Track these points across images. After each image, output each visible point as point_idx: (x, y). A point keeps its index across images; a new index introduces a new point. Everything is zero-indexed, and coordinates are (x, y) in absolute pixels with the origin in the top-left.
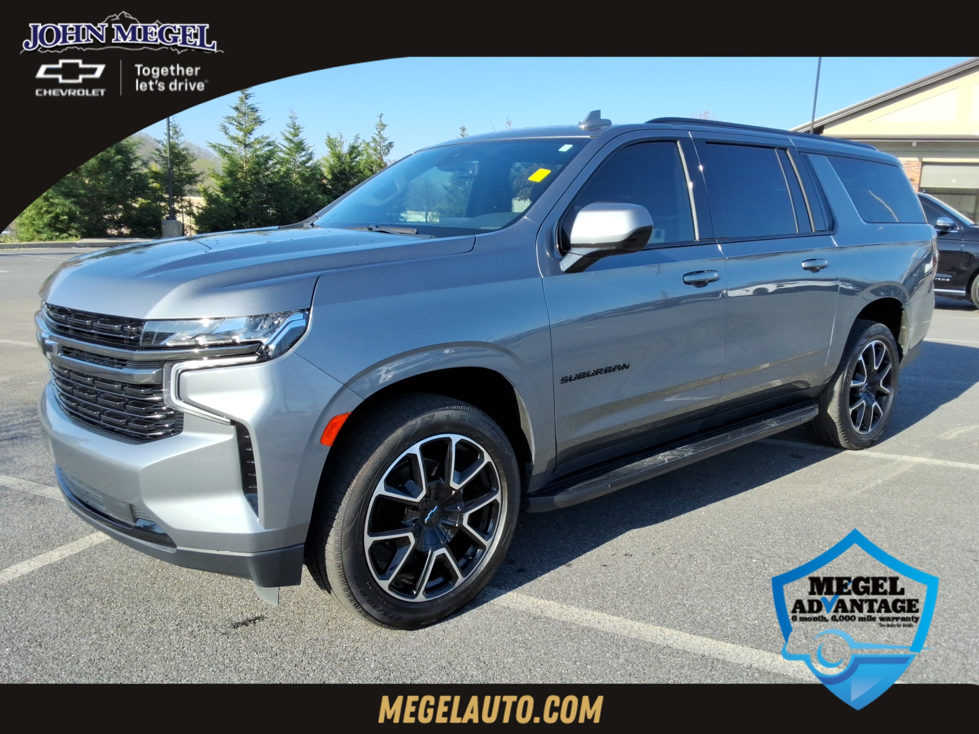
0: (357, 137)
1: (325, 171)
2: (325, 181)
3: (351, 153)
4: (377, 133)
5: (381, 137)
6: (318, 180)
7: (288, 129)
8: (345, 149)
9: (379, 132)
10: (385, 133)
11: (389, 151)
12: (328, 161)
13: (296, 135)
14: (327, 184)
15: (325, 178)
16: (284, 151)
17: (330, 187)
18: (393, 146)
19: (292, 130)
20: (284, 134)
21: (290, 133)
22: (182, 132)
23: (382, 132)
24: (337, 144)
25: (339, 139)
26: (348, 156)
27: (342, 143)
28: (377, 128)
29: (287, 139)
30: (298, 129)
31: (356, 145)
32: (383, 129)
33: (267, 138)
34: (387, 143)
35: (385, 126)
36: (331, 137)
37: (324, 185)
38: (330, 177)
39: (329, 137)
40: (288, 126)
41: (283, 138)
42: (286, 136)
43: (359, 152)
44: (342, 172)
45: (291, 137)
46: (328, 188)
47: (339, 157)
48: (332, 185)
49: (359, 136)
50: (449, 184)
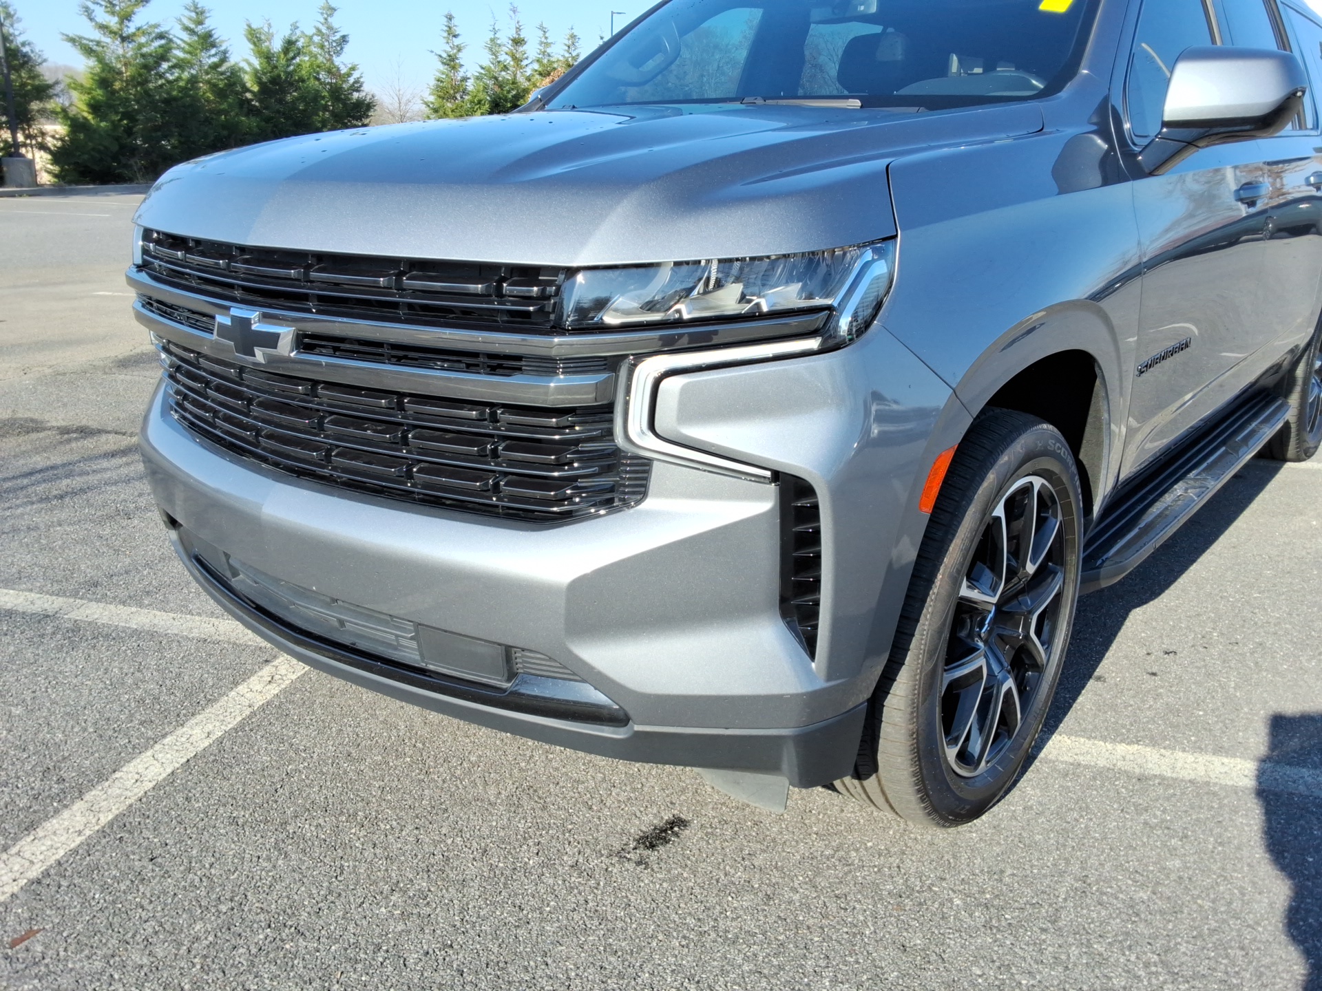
0: (295, 27)
1: (249, 81)
2: (249, 95)
3: (286, 51)
4: (323, 21)
5: (330, 28)
6: (237, 93)
7: (187, 13)
8: (277, 46)
9: (326, 19)
10: (335, 21)
11: (342, 49)
12: (249, 64)
13: (200, 23)
14: (252, 100)
15: (248, 90)
16: (183, 49)
17: (257, 104)
18: (347, 42)
19: (193, 15)
20: (180, 20)
21: (190, 19)
22: (19, 15)
23: (330, 19)
24: (263, 37)
25: (266, 29)
26: (282, 56)
27: (270, 37)
28: (322, 14)
29: (187, 29)
30: (202, 13)
31: (294, 38)
32: (331, 15)
33: (157, 26)
34: (338, 36)
35: (334, 10)
36: (254, 26)
37: (249, 101)
38: (256, 88)
39: (249, 26)
40: (186, 8)
41: (180, 27)
42: (184, 24)
43: (299, 49)
44: (275, 80)
45: (192, 26)
46: (254, 106)
47: (267, 57)
48: (260, 101)
49: (298, 25)
50: (432, 99)
